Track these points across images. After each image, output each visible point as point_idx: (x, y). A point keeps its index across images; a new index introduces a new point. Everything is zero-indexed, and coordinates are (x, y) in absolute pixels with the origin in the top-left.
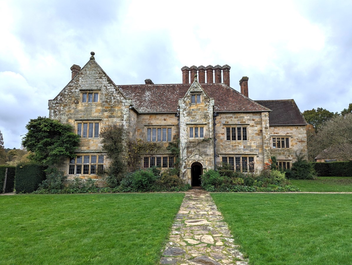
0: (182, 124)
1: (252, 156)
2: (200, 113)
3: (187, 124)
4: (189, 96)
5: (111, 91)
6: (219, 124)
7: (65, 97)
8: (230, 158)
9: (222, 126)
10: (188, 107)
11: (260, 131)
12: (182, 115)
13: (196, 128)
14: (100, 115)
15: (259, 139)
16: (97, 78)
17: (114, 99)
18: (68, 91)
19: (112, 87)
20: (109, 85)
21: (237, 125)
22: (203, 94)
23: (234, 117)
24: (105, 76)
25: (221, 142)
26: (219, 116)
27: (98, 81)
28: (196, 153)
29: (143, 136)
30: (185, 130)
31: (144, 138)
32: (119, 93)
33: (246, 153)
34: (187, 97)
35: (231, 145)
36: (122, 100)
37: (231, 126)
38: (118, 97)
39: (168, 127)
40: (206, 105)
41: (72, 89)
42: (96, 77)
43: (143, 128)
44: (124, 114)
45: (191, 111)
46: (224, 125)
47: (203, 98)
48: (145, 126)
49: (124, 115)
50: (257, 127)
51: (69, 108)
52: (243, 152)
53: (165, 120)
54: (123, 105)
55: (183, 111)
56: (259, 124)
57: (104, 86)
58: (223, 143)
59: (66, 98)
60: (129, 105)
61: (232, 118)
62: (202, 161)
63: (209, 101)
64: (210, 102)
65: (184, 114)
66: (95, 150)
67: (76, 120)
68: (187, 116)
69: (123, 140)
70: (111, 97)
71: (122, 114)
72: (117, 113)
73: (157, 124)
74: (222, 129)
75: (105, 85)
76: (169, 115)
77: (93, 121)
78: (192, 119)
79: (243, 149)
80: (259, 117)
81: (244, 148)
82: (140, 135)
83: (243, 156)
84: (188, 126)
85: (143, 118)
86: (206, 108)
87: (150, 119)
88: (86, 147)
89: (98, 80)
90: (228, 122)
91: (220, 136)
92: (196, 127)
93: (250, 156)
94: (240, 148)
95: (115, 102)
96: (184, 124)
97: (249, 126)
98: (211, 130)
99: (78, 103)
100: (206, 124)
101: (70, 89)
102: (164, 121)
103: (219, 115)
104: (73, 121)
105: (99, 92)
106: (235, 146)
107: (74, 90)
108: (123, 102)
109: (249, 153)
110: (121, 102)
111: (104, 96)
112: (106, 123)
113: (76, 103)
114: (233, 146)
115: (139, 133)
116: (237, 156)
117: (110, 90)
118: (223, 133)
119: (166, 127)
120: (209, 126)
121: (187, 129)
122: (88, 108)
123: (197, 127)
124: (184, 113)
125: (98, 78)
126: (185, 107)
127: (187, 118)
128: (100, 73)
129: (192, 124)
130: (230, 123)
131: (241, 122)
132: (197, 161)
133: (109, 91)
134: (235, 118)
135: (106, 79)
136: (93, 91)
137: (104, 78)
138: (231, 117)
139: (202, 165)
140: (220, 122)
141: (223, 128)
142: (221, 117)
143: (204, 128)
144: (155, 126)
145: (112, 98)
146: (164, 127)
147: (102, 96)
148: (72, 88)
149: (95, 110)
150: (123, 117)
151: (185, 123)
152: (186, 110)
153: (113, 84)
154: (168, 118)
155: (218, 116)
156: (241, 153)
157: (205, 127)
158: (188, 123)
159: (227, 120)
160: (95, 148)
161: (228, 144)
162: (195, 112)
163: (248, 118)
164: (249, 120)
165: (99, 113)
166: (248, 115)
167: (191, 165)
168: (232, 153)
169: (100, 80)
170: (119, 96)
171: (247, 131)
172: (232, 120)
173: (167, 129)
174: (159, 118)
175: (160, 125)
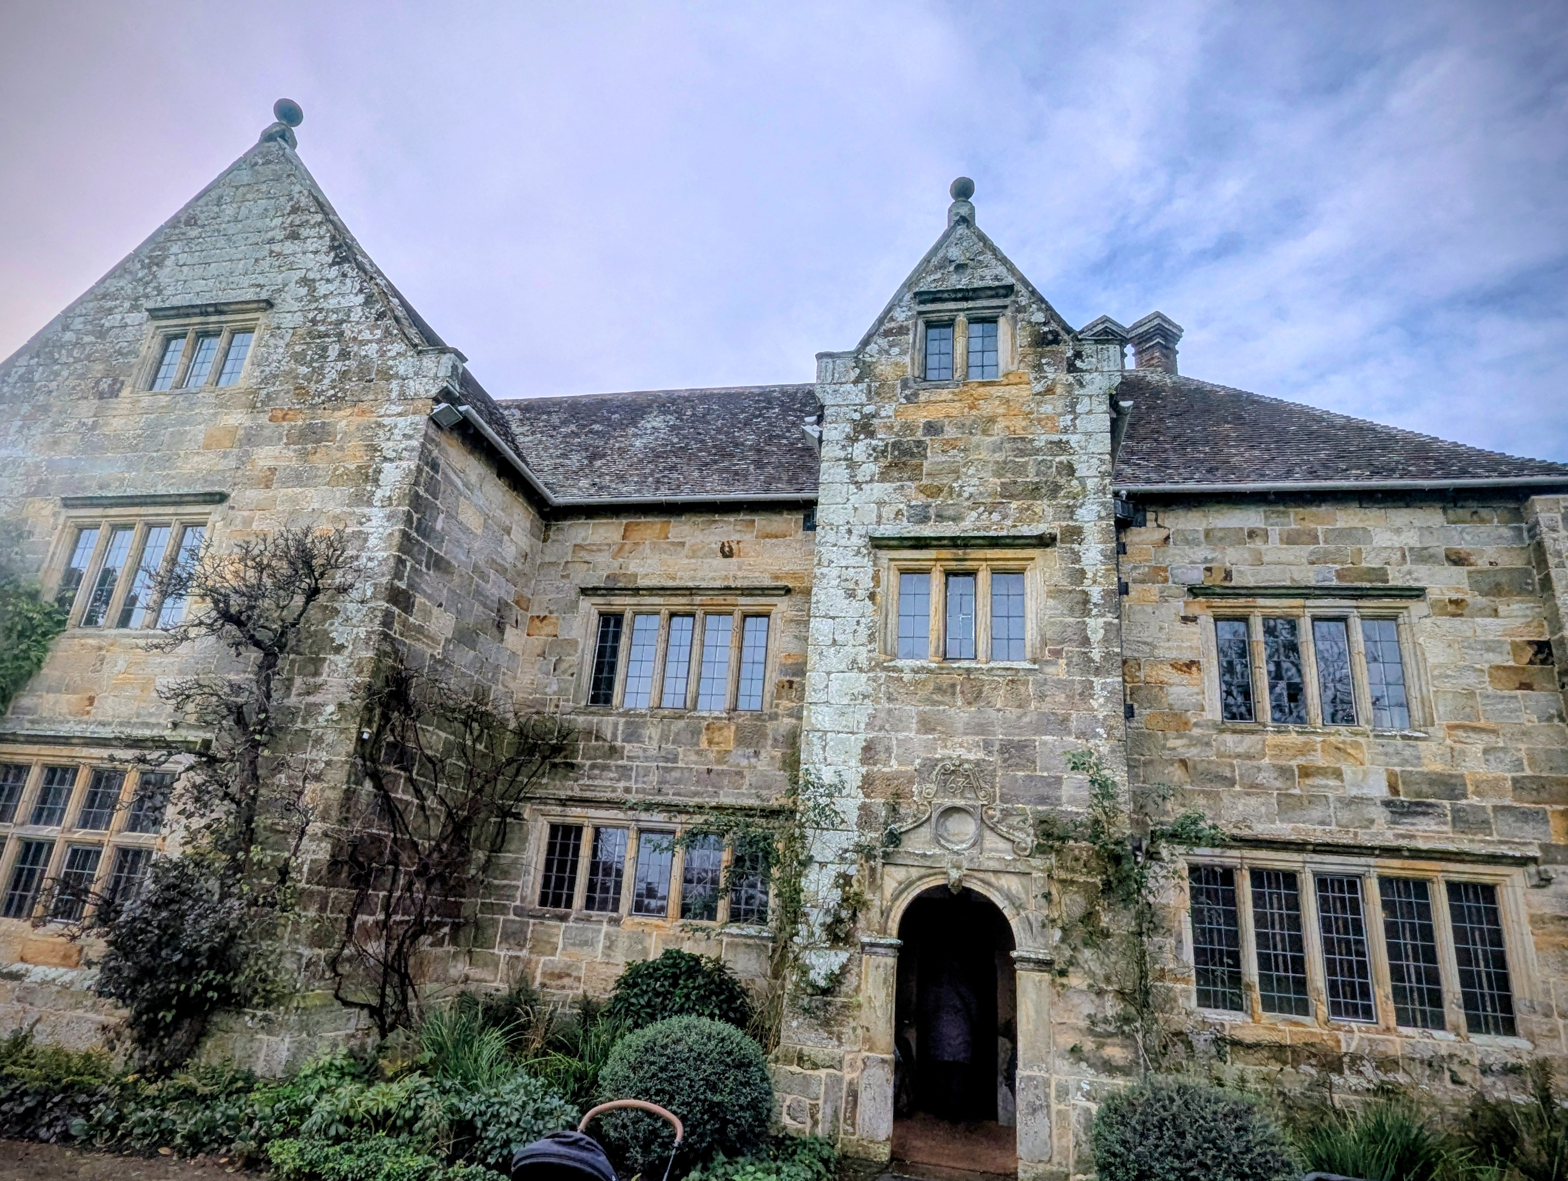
0: (831, 537)
1: (1484, 874)
2: (998, 448)
3: (878, 544)
4: (902, 330)
5: (335, 311)
6: (1155, 589)
7: (55, 362)
8: (1258, 876)
9: (1179, 605)
10: (888, 410)
11: (1530, 652)
12: (841, 472)
13: (956, 574)
14: (223, 464)
15: (1529, 719)
16: (271, 241)
17: (344, 355)
18: (85, 323)
19: (348, 281)
20: (334, 272)
21: (1306, 596)
22: (1020, 309)
23: (1275, 532)
24: (320, 224)
25: (1171, 734)
26: (1151, 524)
27: (272, 252)
28: (948, 802)
29: (563, 666)
30: (861, 593)
31: (567, 677)
32: (380, 316)
33: (1422, 845)
34: (887, 333)
35: (1266, 761)
36: (394, 358)
37: (1261, 602)
38: (370, 341)
39: (742, 600)
40: (1049, 390)
41: (110, 311)
42: (270, 235)
43: (573, 607)
44: (386, 459)
45: (919, 435)
46: (1194, 591)
47: (1024, 338)
48: (584, 591)
49: (386, 465)
50: (1495, 613)
51: (56, 425)
52: (1389, 834)
53: (727, 553)
54: (394, 395)
55: (848, 437)
56: (1509, 593)
57: (305, 281)
58: (1195, 742)
59: (56, 367)
60: (434, 392)
61: (1258, 544)
62: (1005, 881)
63: (1078, 355)
64: (1078, 363)
65: (851, 464)
66: (121, 724)
67: (68, 503)
68: (884, 476)
69: (339, 649)
70: (325, 349)
71: (372, 458)
72: (341, 449)
73: (670, 584)
74: (1179, 626)
75: (311, 275)
76: (761, 521)
77: (171, 510)
78: (919, 500)
79: (1387, 804)
80: (1506, 532)
81: (1394, 790)
82: (542, 655)
83: (1394, 867)
84: (885, 555)
85: (579, 541)
86: (1047, 409)
87: (621, 549)
88: (73, 698)
89: (276, 248)
90: (1228, 575)
91: (1162, 685)
92: (953, 565)
93: (1463, 872)
94: (1354, 792)
95: (344, 375)
96: (855, 540)
97: (1417, 608)
98: (1096, 594)
99: (114, 393)
100: (1044, 542)
101: (101, 309)
102: (720, 561)
103: (1150, 516)
104: (48, 510)
105: (263, 319)
106: (1306, 772)
107: (119, 317)
108: (396, 376)
109: (1452, 847)
110: (386, 375)
111: (282, 343)
112: (247, 522)
113: (101, 396)
114: (1284, 772)
115: (538, 641)
116: (1334, 864)
117: (332, 303)
118: (1187, 656)
119: (730, 600)
120: (1076, 558)
121: (876, 578)
122: (166, 420)
123: (968, 565)
124: (859, 450)
125: (280, 235)
126: (869, 409)
127: (879, 490)
128: (295, 210)
129: (920, 543)
130: (1246, 577)
131: (1340, 575)
132: (955, 874)
133: (321, 310)
134: (1291, 539)
135: (321, 238)
136: (223, 318)
137: (313, 232)
138: (1252, 534)
139: (1014, 923)
140: (1158, 574)
141: (1185, 619)
142: (1163, 533)
143: (1028, 574)
144: (652, 591)
145: (333, 351)
146: (720, 600)
147: (272, 342)
148: (111, 304)
149: (201, 437)
150: (376, 481)
151: (858, 530)
152: (871, 434)
153: (361, 267)
154: (748, 537)
155: (1143, 524)
156: (1365, 838)
157: (1039, 561)
158: (888, 530)
159: (1217, 554)
160: (125, 711)
161: (1240, 750)
162: (951, 444)
163: (1410, 539)
164: (1422, 556)
165: (225, 456)
166: (1401, 516)
167: (897, 915)
168: (1283, 830)
169: (289, 247)
170: (379, 333)
171: (1407, 648)
172: (1266, 559)
173: (737, 615)
174: (689, 541)
175: (691, 584)
